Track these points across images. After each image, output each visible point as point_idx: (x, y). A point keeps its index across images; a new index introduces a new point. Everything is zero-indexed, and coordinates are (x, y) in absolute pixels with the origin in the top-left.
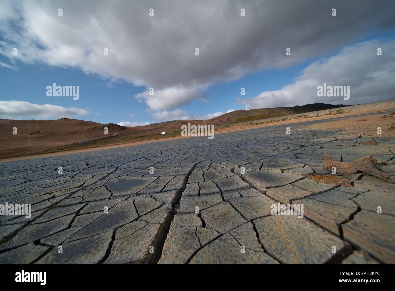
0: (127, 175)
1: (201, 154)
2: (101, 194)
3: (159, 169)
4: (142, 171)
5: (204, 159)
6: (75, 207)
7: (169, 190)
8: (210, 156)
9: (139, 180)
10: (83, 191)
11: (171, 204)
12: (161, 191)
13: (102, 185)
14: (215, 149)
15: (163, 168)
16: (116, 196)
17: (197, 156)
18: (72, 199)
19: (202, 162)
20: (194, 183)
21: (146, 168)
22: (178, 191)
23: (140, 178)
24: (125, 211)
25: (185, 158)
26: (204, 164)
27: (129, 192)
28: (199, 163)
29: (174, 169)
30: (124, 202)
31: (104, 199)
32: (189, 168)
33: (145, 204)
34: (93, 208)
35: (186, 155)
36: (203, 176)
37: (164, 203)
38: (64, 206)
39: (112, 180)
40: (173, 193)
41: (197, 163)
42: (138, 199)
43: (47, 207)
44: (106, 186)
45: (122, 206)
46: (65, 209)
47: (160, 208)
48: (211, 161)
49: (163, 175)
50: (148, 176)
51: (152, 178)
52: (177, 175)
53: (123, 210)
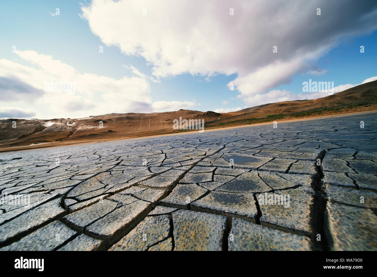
0: (237, 152)
1: (327, 140)
2: (223, 163)
3: (270, 151)
4: (250, 150)
5: (335, 146)
6: (210, 168)
7: (298, 173)
8: (345, 143)
9: (251, 158)
10: (208, 158)
11: (311, 188)
12: (287, 172)
13: (220, 157)
14: (352, 135)
15: (273, 150)
16: (238, 167)
17: (318, 141)
18: (204, 162)
19: (336, 150)
20: (338, 172)
21: (253, 148)
22: (313, 176)
23: (252, 156)
24: (253, 181)
25: (300, 143)
26: (341, 152)
27: (248, 166)
28: (329, 150)
29: (290, 152)
30: (248, 173)
31: (228, 167)
32: (314, 154)
33: (273, 180)
34: (223, 172)
35: (299, 139)
36: (349, 167)
37: (299, 185)
38: (201, 166)
39: (226, 154)
40: (307, 177)
41: (327, 150)
42: (263, 174)
43: (192, 165)
44: (223, 158)
45: (248, 176)
46: (203, 168)
47: (297, 189)
48: (353, 149)
49: (277, 157)
50: (259, 155)
51: (265, 158)
52: (300, 160)
53: (250, 179)
